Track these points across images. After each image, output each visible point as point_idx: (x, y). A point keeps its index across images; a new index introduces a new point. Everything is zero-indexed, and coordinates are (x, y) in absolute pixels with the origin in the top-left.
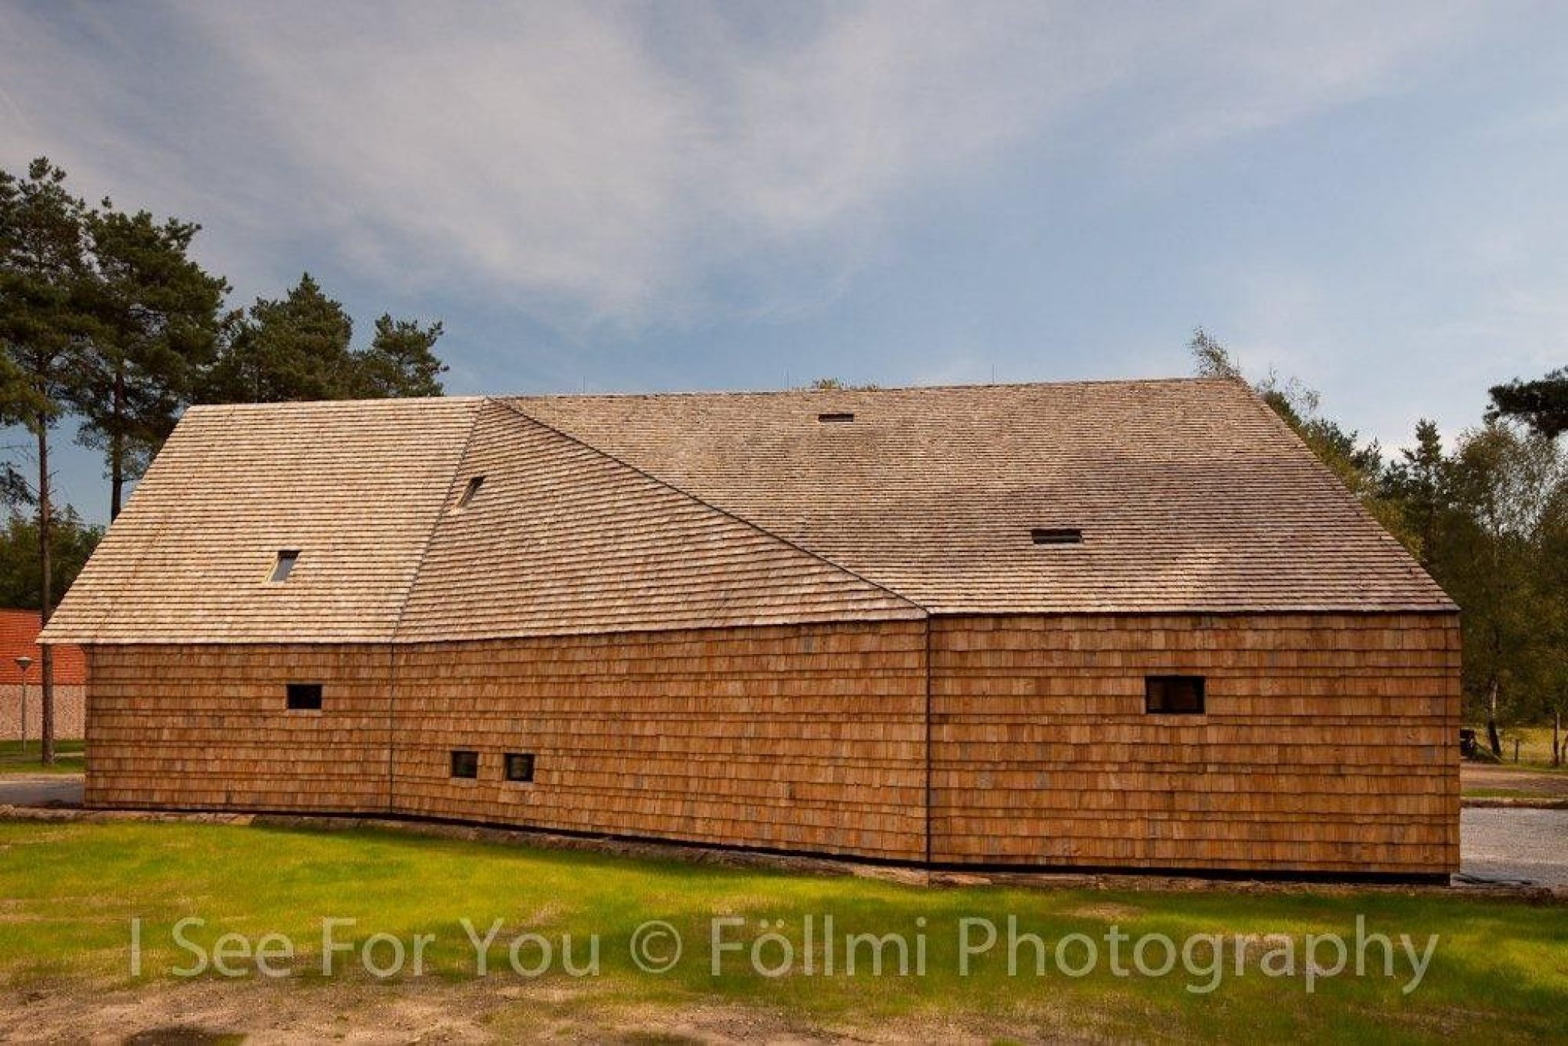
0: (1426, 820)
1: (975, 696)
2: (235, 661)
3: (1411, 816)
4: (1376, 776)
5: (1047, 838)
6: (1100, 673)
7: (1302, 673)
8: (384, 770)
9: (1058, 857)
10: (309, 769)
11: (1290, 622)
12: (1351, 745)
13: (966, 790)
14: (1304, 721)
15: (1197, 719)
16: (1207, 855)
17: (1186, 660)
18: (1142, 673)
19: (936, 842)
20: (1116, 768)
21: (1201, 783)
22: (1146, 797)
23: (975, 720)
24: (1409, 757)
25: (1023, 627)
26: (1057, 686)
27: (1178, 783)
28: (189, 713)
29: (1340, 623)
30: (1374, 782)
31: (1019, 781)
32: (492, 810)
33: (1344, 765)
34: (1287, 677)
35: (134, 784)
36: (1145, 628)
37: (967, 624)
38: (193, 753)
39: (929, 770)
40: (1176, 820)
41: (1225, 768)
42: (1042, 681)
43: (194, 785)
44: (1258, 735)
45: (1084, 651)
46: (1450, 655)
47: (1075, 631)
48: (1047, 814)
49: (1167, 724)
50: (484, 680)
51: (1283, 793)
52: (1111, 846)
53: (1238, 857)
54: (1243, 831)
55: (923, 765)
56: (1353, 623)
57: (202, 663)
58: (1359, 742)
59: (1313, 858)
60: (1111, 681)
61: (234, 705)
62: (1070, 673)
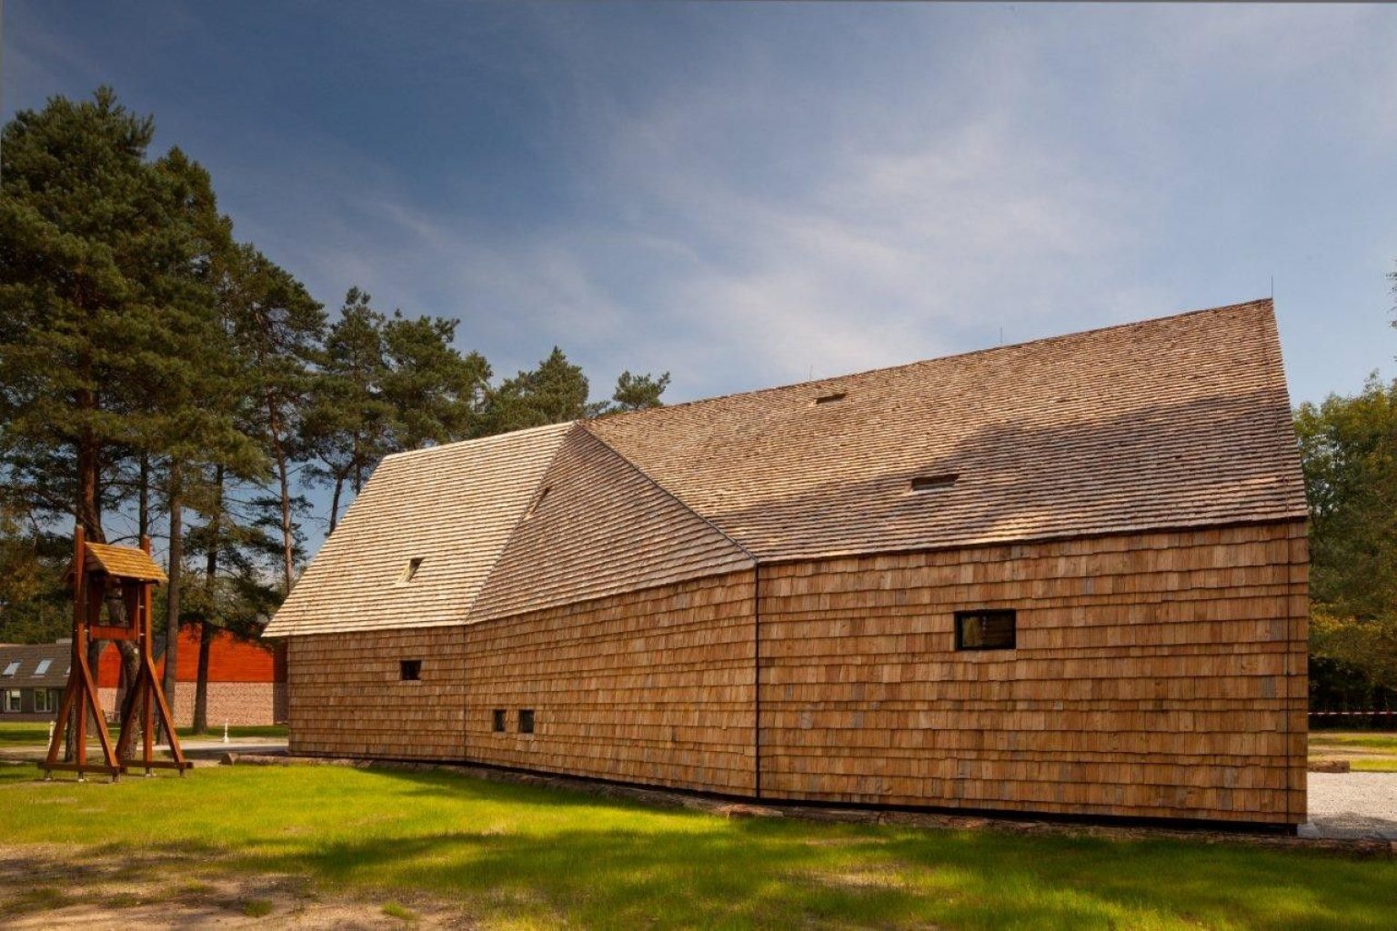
0: (1264, 762)
1: (797, 639)
2: (369, 645)
3: (1247, 757)
4: (1205, 711)
5: (862, 776)
6: (911, 611)
7: (1118, 600)
8: (460, 728)
9: (871, 795)
10: (416, 726)
11: (1106, 545)
12: (1174, 678)
13: (789, 729)
14: (1121, 652)
15: (1007, 655)
16: (1016, 797)
17: (995, 593)
18: (951, 609)
19: (765, 779)
20: (925, 707)
21: (1009, 722)
22: (954, 736)
23: (796, 662)
24: (1243, 689)
25: (839, 570)
26: (871, 626)
27: (986, 722)
28: (345, 684)
29: (1163, 541)
30: (1201, 717)
31: (836, 720)
32: (513, 756)
33: (1166, 699)
34: (1103, 605)
35: (315, 738)
36: (955, 562)
37: (790, 571)
38: (346, 716)
39: (758, 712)
40: (985, 760)
41: (1036, 705)
42: (857, 622)
43: (348, 738)
44: (1070, 670)
45: (895, 590)
46: (1294, 570)
47: (888, 570)
48: (861, 753)
49: (974, 660)
50: (509, 650)
51: (1096, 732)
52: (920, 785)
53: (1049, 799)
54: (1054, 773)
55: (754, 707)
56: (1175, 541)
57: (351, 647)
58: (1183, 674)
59: (1130, 802)
60: (921, 618)
61: (370, 678)
62: (879, 612)
